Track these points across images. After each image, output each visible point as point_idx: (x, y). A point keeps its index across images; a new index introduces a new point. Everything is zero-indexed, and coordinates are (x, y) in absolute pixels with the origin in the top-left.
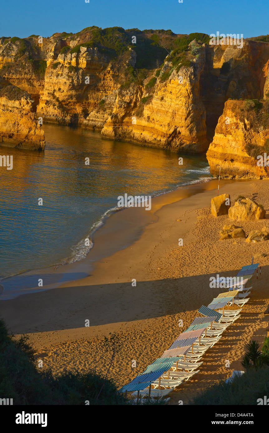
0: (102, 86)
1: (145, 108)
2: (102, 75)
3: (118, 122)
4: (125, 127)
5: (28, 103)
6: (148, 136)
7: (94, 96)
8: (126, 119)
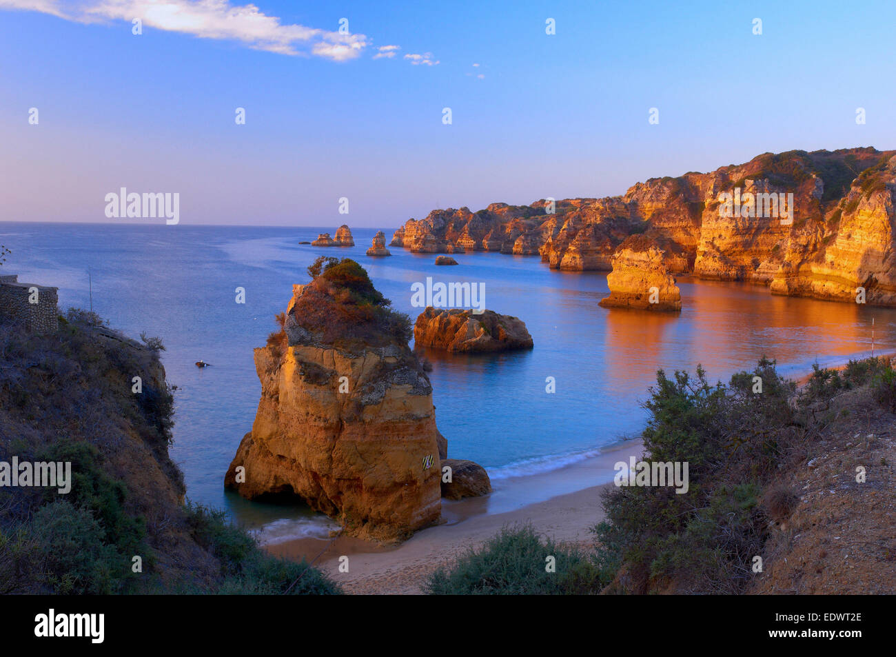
1: (827, 251)
3: (791, 273)
4: (802, 278)
5: (657, 254)
6: (831, 287)
8: (803, 268)
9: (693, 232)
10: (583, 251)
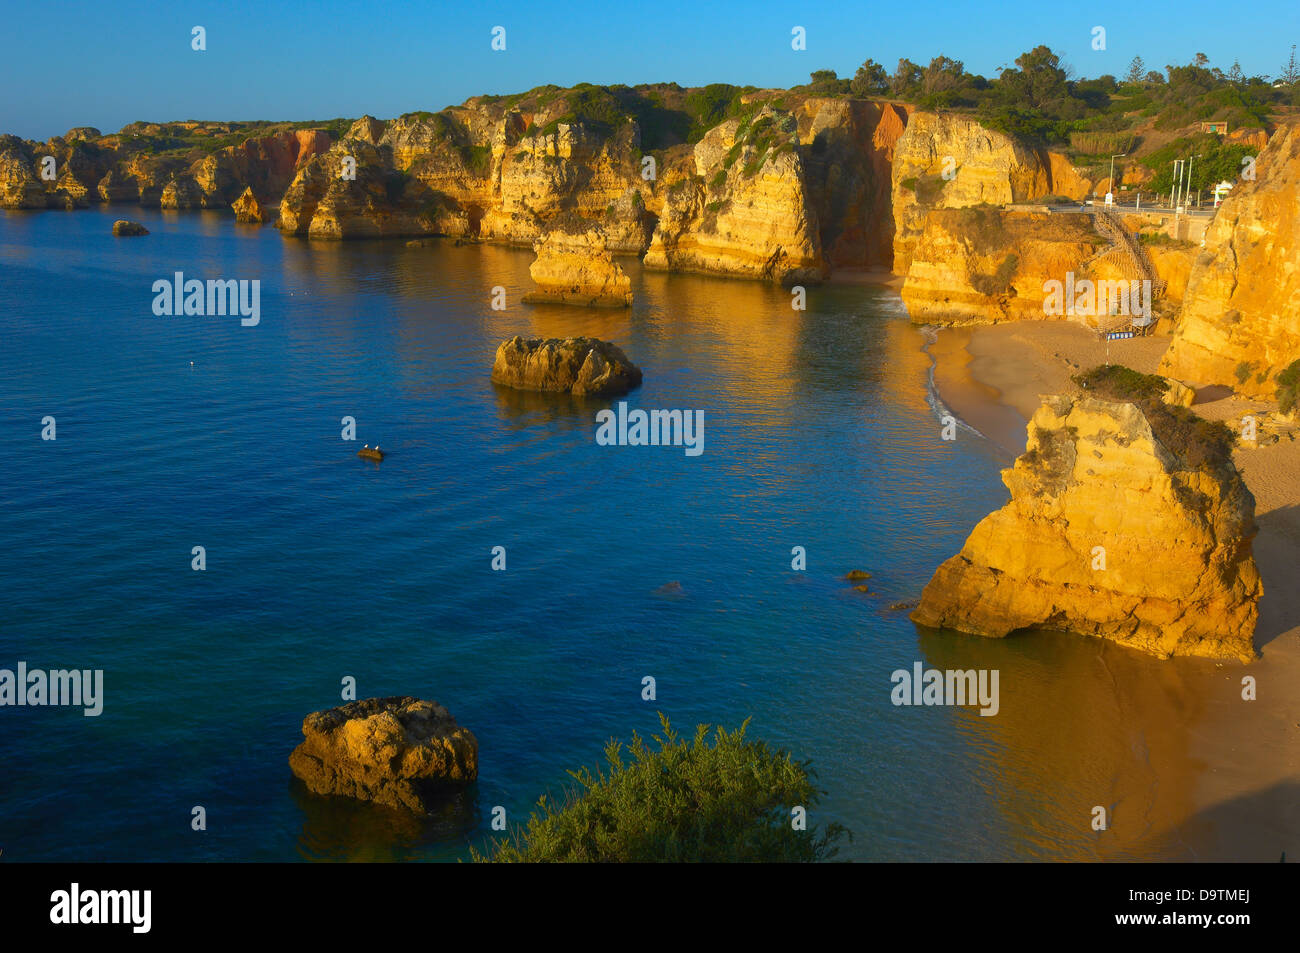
0: (597, 182)
1: (719, 220)
2: (594, 166)
3: (671, 243)
4: (682, 250)
5: (599, 237)
6: (730, 262)
7: (587, 199)
8: (682, 238)
9: (471, 185)
10: (340, 212)
